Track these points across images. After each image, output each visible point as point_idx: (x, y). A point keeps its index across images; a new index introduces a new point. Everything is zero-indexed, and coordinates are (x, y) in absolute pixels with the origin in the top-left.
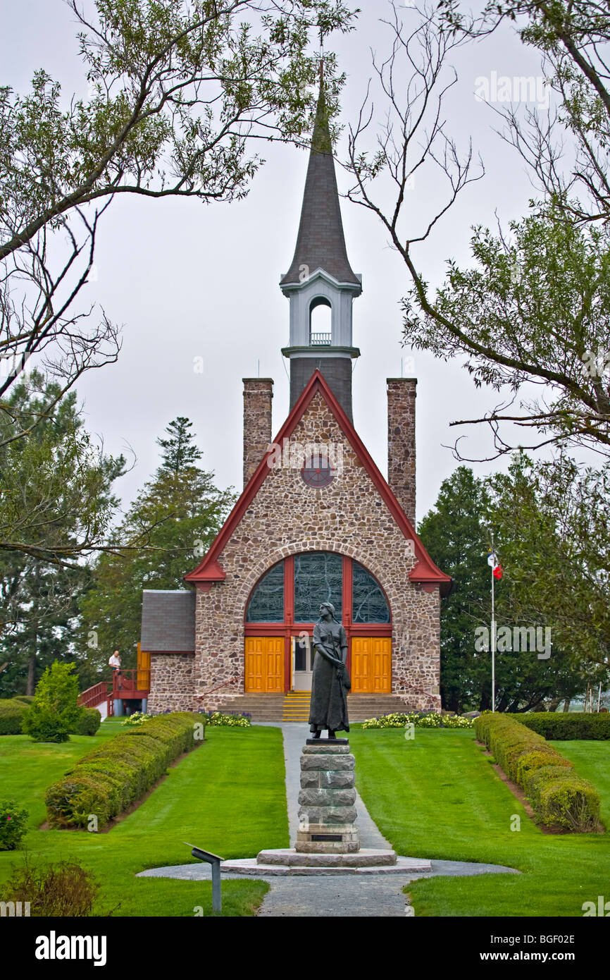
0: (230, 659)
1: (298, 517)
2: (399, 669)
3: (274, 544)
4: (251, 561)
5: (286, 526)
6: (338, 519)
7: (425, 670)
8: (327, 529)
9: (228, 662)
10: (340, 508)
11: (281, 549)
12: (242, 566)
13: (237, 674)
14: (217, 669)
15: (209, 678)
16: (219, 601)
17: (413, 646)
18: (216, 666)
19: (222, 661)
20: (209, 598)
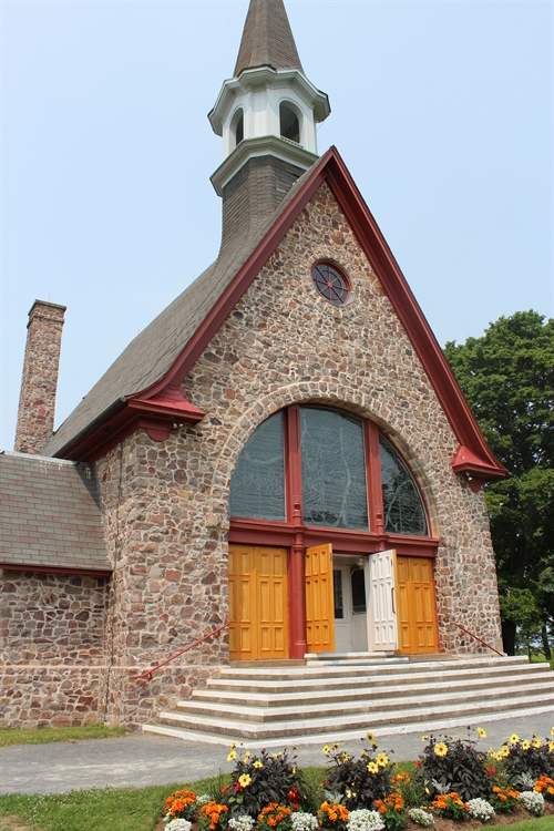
0: (204, 588)
1: (310, 341)
2: (456, 610)
3: (277, 378)
4: (242, 399)
5: (295, 351)
6: (364, 359)
7: (485, 612)
8: (352, 370)
9: (200, 591)
10: (365, 345)
11: (288, 387)
12: (226, 405)
13: (216, 620)
14: (177, 609)
15: (162, 627)
16: (183, 464)
17: (468, 573)
18: (176, 601)
19: (189, 591)
20: (163, 454)
